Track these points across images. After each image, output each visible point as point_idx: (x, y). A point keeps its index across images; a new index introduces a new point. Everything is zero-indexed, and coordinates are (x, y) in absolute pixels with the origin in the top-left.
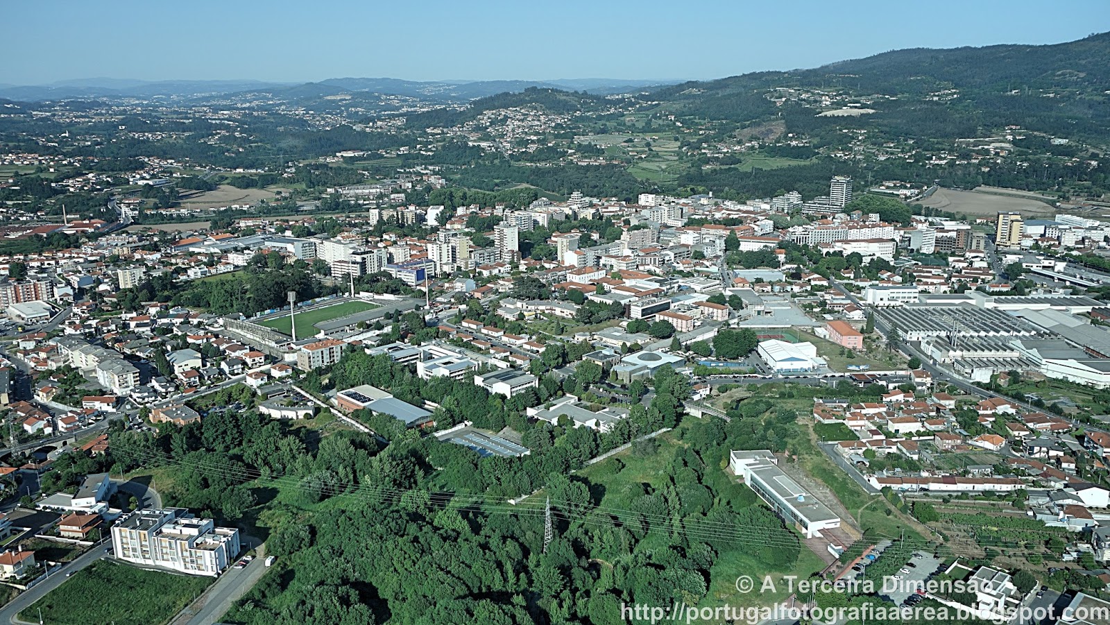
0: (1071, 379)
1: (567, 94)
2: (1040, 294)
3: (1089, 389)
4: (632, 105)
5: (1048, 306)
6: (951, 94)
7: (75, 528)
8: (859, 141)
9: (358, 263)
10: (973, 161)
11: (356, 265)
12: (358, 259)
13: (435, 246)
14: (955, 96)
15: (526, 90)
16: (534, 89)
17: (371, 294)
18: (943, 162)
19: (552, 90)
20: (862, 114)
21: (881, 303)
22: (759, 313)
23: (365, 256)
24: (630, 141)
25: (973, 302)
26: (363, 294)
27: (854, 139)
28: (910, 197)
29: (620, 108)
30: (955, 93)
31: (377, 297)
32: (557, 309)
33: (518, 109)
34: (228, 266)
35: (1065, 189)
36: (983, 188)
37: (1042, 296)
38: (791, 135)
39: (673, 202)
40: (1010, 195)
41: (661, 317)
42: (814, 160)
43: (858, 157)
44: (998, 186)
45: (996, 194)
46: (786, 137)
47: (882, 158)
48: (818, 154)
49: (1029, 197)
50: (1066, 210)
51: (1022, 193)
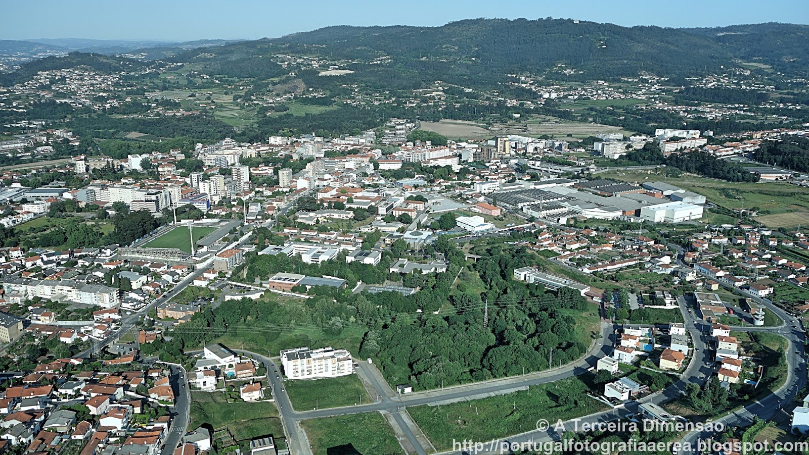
0: (597, 217)
1: (106, 57)
2: (546, 179)
3: (605, 221)
4: (163, 66)
5: (554, 185)
6: (387, 60)
7: (247, 371)
8: (356, 92)
9: (153, 201)
10: (430, 104)
11: (152, 203)
12: (154, 198)
13: (206, 184)
14: (390, 60)
15: (69, 54)
16: (77, 54)
17: (192, 220)
18: (414, 105)
19: (93, 54)
20: (347, 74)
21: (485, 192)
22: (433, 204)
23: (157, 195)
24: (193, 95)
25: (523, 186)
26: (183, 221)
27: (352, 91)
28: (412, 128)
29: (153, 68)
30: (389, 59)
31: (196, 222)
32: (335, 214)
33: (71, 70)
34: (30, 214)
35: (487, 119)
36: (443, 120)
37: (547, 180)
38: (311, 89)
39: (297, 141)
40: (461, 124)
41: (397, 212)
42: (334, 106)
43: (362, 103)
44: (452, 119)
45: (453, 123)
46: (308, 90)
47: (376, 103)
48: (335, 101)
49: (471, 125)
50: (495, 131)
51: (467, 122)
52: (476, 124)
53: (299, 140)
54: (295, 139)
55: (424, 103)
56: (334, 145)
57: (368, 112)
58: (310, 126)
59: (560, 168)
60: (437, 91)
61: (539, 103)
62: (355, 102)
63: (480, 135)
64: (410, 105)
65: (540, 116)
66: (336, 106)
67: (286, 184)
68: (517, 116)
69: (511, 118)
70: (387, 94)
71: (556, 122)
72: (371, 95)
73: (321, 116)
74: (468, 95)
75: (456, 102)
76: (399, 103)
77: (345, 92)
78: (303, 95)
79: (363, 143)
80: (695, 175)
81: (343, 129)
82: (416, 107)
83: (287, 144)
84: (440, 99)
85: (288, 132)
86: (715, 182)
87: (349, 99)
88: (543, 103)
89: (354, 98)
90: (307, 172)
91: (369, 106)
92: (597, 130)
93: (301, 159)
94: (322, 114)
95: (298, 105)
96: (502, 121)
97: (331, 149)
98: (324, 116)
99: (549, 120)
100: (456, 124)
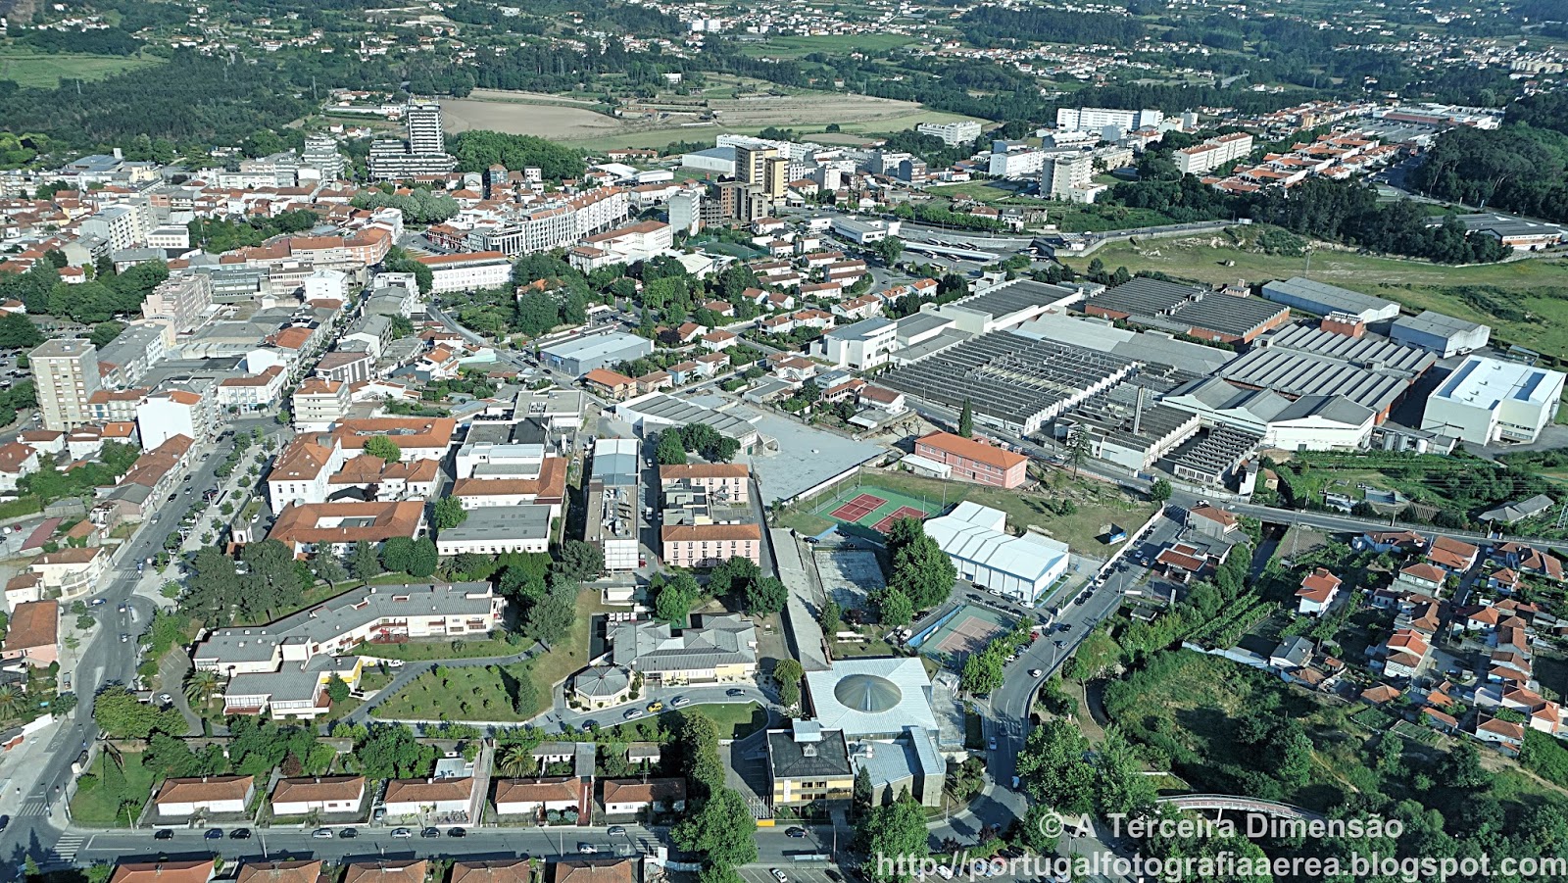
2: (984, 288)
5: (1030, 309)
8: (202, 16)
10: (425, 47)
18: (382, 51)
35: (596, 86)
36: (480, 92)
37: (989, 291)
38: (59, 7)
39: (62, 185)
40: (531, 102)
41: (683, 545)
42: (145, 56)
43: (227, 47)
44: (500, 87)
45: (509, 101)
46: (51, 11)
47: (272, 47)
48: (143, 43)
49: (561, 104)
50: (634, 120)
51: (544, 97)
52: (571, 100)
53: (69, 180)
54: (52, 177)
55: (410, 43)
56: (212, 194)
57: (254, 75)
58: (85, 122)
59: (969, 239)
60: (428, 14)
61: (690, 43)
62: (205, 43)
63: (601, 132)
64: (372, 52)
65: (724, 77)
66: (149, 57)
67: (76, 417)
68: (674, 77)
69: (660, 83)
70: (294, 22)
71: (772, 93)
72: (246, 23)
73: (114, 88)
74: (514, 24)
75: (494, 42)
76: (340, 47)
77: (168, 16)
78: (37, 22)
79: (314, 183)
80: (1338, 247)
81: (196, 125)
82: (390, 58)
83: (24, 195)
84: (445, 34)
85: (15, 147)
86: (1397, 264)
87: (184, 34)
88: (700, 44)
89: (198, 33)
90: (154, 334)
91: (251, 54)
92: (876, 113)
93: (105, 265)
94: (113, 81)
95: (28, 52)
96: (641, 94)
97: (208, 209)
98: (124, 87)
99: (752, 89)
100: (517, 101)
